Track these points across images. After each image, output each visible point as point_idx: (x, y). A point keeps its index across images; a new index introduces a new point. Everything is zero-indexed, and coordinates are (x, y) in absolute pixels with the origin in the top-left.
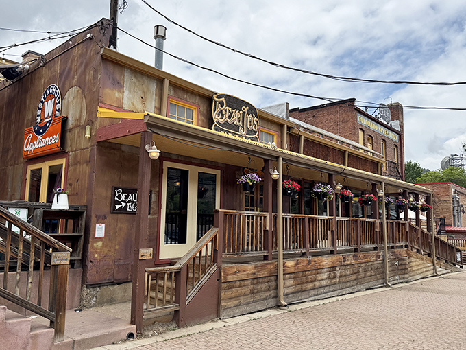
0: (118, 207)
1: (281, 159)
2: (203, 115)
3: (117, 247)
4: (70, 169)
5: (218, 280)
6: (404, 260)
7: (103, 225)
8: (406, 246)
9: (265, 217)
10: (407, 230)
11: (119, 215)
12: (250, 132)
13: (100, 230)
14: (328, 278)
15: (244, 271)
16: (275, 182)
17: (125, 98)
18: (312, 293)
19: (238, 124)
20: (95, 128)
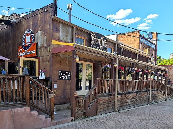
0: (60, 77)
1: (117, 59)
2: (87, 41)
3: (61, 92)
4: (40, 63)
5: (97, 102)
6: (156, 95)
7: (56, 84)
8: (157, 90)
9: (111, 81)
10: (158, 84)
11: (61, 80)
12: (104, 47)
13: (55, 86)
14: (131, 102)
15: (105, 99)
16: (115, 67)
17: (61, 36)
18: (126, 107)
19: (100, 44)
20: (51, 48)
